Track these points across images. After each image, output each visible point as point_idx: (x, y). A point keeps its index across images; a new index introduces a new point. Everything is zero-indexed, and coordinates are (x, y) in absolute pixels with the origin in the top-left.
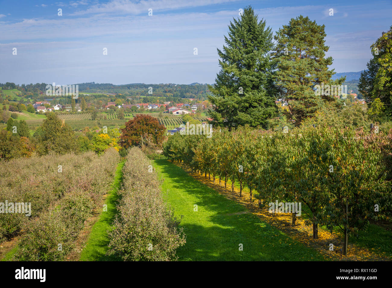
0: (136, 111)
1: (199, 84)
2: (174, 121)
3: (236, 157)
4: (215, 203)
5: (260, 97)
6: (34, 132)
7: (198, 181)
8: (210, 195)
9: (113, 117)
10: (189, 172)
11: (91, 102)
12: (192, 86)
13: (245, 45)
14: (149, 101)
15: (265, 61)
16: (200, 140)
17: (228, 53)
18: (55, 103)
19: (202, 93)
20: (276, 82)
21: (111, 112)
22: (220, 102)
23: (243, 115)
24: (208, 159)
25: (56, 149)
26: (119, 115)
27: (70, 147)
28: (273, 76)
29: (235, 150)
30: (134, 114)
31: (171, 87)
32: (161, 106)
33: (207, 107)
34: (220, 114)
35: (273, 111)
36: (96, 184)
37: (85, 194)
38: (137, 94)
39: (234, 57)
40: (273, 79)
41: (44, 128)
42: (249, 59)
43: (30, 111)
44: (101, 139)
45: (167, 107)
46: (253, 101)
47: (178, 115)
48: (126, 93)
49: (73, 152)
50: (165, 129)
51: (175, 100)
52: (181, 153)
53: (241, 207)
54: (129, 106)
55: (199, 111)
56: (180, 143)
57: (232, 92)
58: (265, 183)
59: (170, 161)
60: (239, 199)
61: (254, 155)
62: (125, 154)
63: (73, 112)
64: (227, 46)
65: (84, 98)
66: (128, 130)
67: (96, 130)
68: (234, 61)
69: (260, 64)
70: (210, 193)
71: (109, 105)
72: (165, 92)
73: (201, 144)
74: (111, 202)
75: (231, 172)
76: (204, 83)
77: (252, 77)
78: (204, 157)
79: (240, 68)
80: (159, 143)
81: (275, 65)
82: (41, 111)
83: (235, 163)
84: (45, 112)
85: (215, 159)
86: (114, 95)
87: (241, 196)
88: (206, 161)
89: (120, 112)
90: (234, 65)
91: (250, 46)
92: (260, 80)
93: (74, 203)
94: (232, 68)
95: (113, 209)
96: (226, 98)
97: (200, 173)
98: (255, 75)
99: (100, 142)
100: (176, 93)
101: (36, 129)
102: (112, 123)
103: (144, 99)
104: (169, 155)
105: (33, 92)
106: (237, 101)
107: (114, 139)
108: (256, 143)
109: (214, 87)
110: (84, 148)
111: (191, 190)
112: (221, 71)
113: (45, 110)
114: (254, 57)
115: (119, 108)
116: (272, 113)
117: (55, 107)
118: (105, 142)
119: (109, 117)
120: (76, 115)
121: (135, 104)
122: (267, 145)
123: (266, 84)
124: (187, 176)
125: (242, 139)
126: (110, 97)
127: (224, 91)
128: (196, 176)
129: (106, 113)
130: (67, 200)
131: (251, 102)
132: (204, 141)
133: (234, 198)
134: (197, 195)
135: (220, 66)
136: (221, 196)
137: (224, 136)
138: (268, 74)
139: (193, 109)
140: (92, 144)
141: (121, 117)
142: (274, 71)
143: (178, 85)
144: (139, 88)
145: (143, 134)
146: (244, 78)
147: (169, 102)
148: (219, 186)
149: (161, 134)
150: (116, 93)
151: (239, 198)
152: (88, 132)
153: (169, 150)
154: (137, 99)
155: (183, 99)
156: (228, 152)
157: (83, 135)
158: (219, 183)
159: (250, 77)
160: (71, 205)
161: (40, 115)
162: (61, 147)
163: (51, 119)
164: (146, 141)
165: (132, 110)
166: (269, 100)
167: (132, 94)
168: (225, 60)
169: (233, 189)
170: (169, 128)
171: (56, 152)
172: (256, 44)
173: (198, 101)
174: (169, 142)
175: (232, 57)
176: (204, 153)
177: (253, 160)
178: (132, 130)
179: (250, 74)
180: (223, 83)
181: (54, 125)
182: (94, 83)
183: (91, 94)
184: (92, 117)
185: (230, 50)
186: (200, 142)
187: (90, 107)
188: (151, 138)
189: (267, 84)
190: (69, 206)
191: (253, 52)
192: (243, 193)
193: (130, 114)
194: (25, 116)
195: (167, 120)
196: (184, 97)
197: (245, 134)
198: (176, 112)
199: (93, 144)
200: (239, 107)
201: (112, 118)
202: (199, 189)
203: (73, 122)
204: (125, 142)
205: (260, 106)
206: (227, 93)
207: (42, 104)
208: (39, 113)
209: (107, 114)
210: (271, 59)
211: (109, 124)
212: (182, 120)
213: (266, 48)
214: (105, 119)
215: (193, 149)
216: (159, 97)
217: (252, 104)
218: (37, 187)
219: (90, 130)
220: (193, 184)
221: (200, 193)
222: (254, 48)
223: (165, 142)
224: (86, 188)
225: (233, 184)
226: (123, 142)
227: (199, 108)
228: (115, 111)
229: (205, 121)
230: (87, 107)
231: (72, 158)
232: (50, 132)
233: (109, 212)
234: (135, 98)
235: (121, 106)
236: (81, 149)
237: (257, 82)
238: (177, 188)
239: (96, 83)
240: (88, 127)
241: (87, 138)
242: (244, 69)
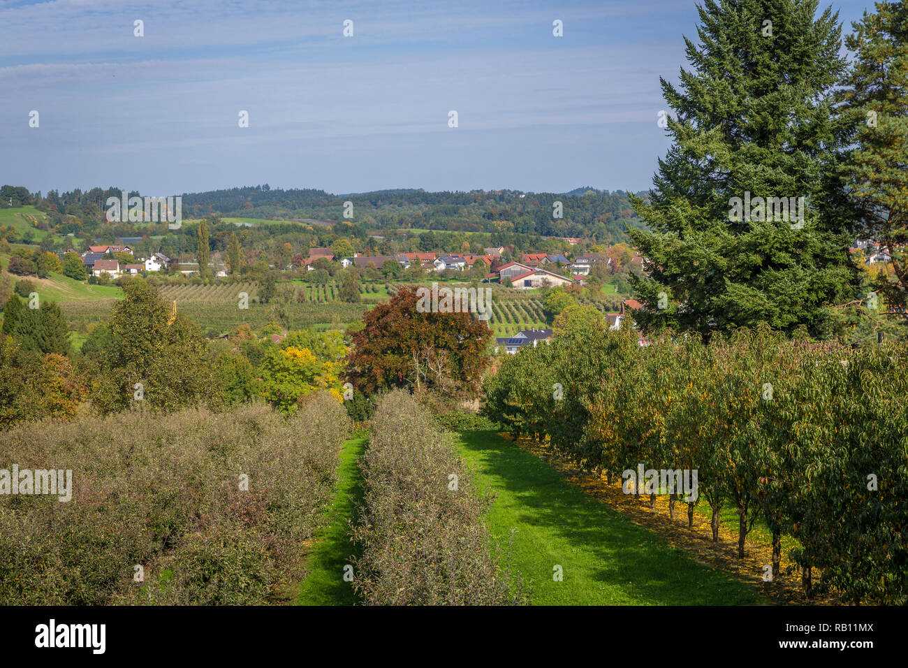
0: (398, 275)
1: (598, 192)
2: (517, 309)
3: (729, 430)
4: (660, 576)
5: (798, 236)
6: (85, 341)
7: (601, 501)
8: (642, 550)
9: (326, 294)
10: (569, 474)
11: (259, 247)
12: (573, 197)
13: (751, 68)
14: (437, 246)
15: (817, 118)
16: (607, 371)
17: (695, 92)
18: (147, 250)
19: (608, 221)
20: (851, 187)
21: (318, 280)
22: (668, 249)
23: (744, 291)
24: (634, 433)
25: (154, 392)
26: (342, 290)
27: (195, 388)
28: (842, 167)
29: (724, 406)
30: (390, 285)
31: (509, 202)
32: (477, 262)
33: (623, 264)
34: (669, 288)
35: (843, 280)
36: (280, 507)
37: (248, 536)
38: (401, 222)
39: (715, 105)
40: (841, 178)
41: (118, 329)
42: (763, 113)
43: (71, 274)
44: (288, 364)
45: (495, 265)
46: (777, 248)
47: (529, 291)
48: (365, 219)
49: (202, 404)
50: (490, 333)
51: (519, 244)
52: (542, 413)
53: (745, 591)
54: (376, 260)
55: (595, 278)
56: (542, 379)
57: (708, 219)
58: (827, 514)
59: (506, 435)
60: (735, 564)
61: (789, 423)
62: (364, 413)
63: (201, 277)
64: (693, 70)
65: (238, 234)
66: (371, 335)
67: (271, 335)
68: (715, 119)
69: (800, 129)
70: (642, 541)
71: (315, 256)
72: (490, 216)
73: (611, 385)
74: (324, 564)
75: (709, 477)
76: (612, 190)
77: (773, 169)
78: (621, 424)
79: (733, 142)
80: (469, 378)
81: (848, 131)
82: (104, 275)
83: (723, 446)
84: (116, 277)
85: (659, 432)
86: (329, 227)
87: (742, 555)
88: (628, 439)
89: (346, 279)
90: (715, 131)
91: (766, 70)
92: (798, 181)
93: (217, 566)
94: (708, 140)
95: (333, 587)
96: (687, 237)
97: (605, 478)
98: (781, 164)
99: (286, 374)
100: (525, 221)
101: (91, 331)
102: (324, 314)
103: (422, 237)
104: (505, 415)
105: (82, 215)
106: (723, 247)
107: (329, 363)
108: (797, 384)
109: (649, 202)
110: (235, 391)
111: (580, 530)
112: (671, 149)
113: (118, 271)
114: (781, 104)
115: (345, 265)
116: (839, 287)
117: (148, 262)
118: (300, 372)
119: (312, 293)
120: (212, 287)
121: (393, 254)
122: (833, 391)
123: (820, 194)
124: (565, 486)
125: (749, 369)
126: (317, 230)
127: (682, 215)
128: (592, 488)
129: (304, 281)
130: (196, 553)
131: (768, 251)
132: (620, 374)
133: (719, 561)
134: (597, 548)
135: (669, 133)
136: (678, 552)
137: (688, 359)
138: (826, 159)
139: (578, 270)
140: (260, 378)
141: (349, 295)
142: (845, 149)
143: (530, 195)
144: (406, 202)
145: (420, 349)
146: (748, 174)
147: (502, 250)
148: (670, 521)
149: (478, 349)
150: (336, 218)
151: (735, 560)
152: (247, 341)
153: (505, 401)
154: (400, 239)
155: (545, 238)
156: (700, 410)
157: (232, 350)
158: (667, 512)
159: (766, 168)
160: (209, 569)
161: (104, 287)
162: (167, 388)
163: (138, 300)
164: (429, 371)
165: (385, 274)
166: (827, 245)
167: (384, 223)
168: (685, 114)
169: (715, 531)
170: (500, 331)
171: (152, 401)
172: (786, 63)
173: (593, 247)
174: (505, 378)
175: (709, 106)
176: (620, 412)
177: (787, 437)
178: (384, 336)
179: (766, 160)
180: (677, 189)
181: (147, 318)
182: (267, 187)
183: (259, 221)
184: (261, 294)
185: (701, 82)
186: (607, 378)
187: (255, 263)
188: (446, 361)
189: (823, 194)
190: (201, 573)
191: (778, 90)
192: (748, 545)
193: (378, 286)
194: (58, 290)
195: (496, 305)
196: (548, 234)
197: (759, 354)
198: (522, 281)
199: (262, 377)
200: (729, 268)
201: (322, 297)
202: (605, 530)
203: (202, 310)
204: (362, 375)
205: (798, 262)
206: (692, 222)
207: (108, 251)
208: (100, 280)
209: (307, 284)
210: (834, 112)
211: (312, 317)
212: (542, 305)
213: (821, 75)
214: (301, 300)
215: (584, 400)
216: (471, 233)
217: (773, 259)
218: (100, 511)
219: (254, 334)
220: (583, 512)
221: (609, 540)
222: (782, 75)
223: (490, 374)
224: (250, 519)
225: (714, 513)
226: (356, 372)
227: (598, 268)
228: (330, 275)
229: (616, 309)
230: (244, 264)
231: (202, 423)
232: (133, 339)
233: (321, 595)
234: (395, 234)
235: (351, 259)
236: (229, 395)
237: (791, 184)
238: (533, 525)
239: (272, 188)
240: (248, 326)
241: (244, 360)
242: (748, 145)
